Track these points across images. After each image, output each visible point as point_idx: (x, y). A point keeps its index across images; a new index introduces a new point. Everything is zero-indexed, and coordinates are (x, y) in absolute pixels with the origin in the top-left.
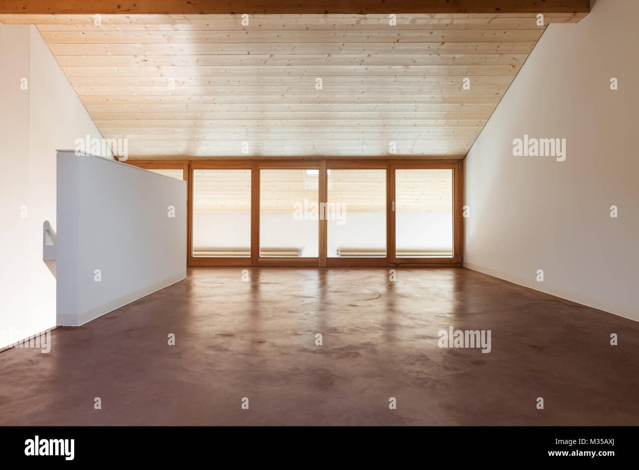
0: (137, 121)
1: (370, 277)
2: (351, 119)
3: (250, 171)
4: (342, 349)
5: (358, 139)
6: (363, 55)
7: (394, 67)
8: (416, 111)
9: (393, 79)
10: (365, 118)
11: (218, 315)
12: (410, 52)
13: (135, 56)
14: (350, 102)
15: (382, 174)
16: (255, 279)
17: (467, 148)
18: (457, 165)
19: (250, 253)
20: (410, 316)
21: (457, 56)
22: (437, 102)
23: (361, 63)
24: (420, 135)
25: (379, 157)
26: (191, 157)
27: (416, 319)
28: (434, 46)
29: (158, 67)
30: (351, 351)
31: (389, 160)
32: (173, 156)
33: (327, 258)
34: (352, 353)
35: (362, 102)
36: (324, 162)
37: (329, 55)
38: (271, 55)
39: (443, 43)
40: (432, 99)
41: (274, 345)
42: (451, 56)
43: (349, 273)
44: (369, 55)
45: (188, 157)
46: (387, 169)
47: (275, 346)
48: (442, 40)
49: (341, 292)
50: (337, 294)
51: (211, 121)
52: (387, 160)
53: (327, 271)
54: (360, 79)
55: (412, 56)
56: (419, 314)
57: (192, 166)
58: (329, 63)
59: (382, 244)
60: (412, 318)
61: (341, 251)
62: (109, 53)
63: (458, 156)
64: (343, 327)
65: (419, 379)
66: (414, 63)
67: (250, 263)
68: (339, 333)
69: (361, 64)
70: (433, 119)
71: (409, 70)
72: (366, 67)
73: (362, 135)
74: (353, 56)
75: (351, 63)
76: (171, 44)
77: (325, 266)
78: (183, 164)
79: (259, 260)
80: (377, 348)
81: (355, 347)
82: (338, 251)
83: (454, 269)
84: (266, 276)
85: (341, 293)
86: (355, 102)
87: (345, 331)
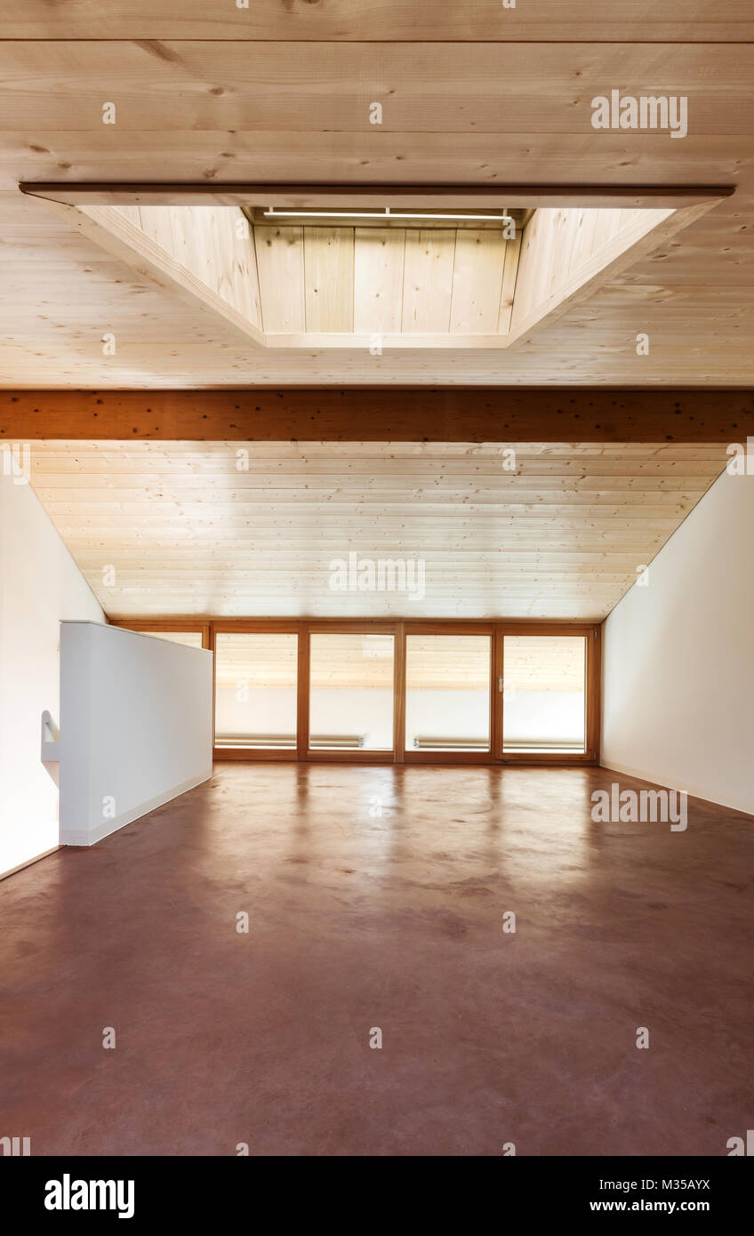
0: (142, 571)
1: (471, 780)
2: (444, 570)
3: (296, 636)
4: (462, 883)
5: (453, 597)
6: (469, 491)
7: (512, 506)
8: (538, 561)
9: (510, 521)
10: (464, 570)
11: (275, 832)
12: (535, 487)
13: (147, 489)
14: (445, 550)
15: (485, 641)
16: (302, 781)
17: (608, 610)
18: (592, 631)
19: (295, 742)
20: (543, 837)
21: (602, 493)
22: (569, 551)
23: (466, 499)
24: (541, 593)
25: (481, 619)
26: (214, 617)
27: (553, 842)
28: (569, 480)
29: (178, 503)
30: (477, 887)
31: (496, 623)
32: (188, 616)
33: (406, 752)
34: (479, 889)
35: (463, 550)
36: (402, 626)
37: (421, 490)
38: (338, 490)
39: (584, 476)
40: (562, 547)
41: (366, 876)
42: (594, 493)
43: (438, 773)
44: (477, 491)
45: (210, 617)
46: (492, 636)
47: (371, 878)
48: (583, 472)
49: (436, 801)
50: (431, 803)
51: (246, 572)
52: (492, 623)
53: (404, 769)
54: (462, 521)
55: (538, 492)
56: (556, 835)
57: (215, 629)
58: (420, 500)
59: (484, 731)
60: (546, 841)
61: (420, 741)
62: (111, 486)
63: (595, 620)
64: (456, 852)
65: (581, 927)
66: (541, 501)
67: (296, 758)
68: (452, 860)
69: (464, 502)
70: (561, 572)
71: (534, 511)
72: (473, 505)
73: (459, 591)
74: (453, 491)
75: (451, 501)
76: (197, 475)
77: (403, 761)
78: (202, 626)
79: (309, 753)
80: (510, 882)
81: (481, 881)
82: (415, 740)
83: (587, 770)
84: (318, 776)
85: (435, 803)
86: (451, 550)
87: (459, 858)
